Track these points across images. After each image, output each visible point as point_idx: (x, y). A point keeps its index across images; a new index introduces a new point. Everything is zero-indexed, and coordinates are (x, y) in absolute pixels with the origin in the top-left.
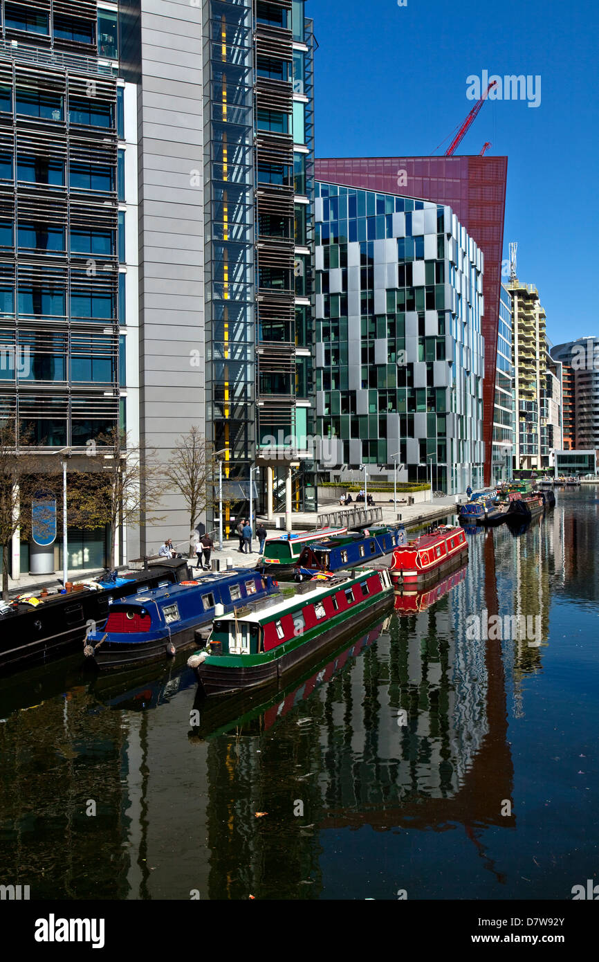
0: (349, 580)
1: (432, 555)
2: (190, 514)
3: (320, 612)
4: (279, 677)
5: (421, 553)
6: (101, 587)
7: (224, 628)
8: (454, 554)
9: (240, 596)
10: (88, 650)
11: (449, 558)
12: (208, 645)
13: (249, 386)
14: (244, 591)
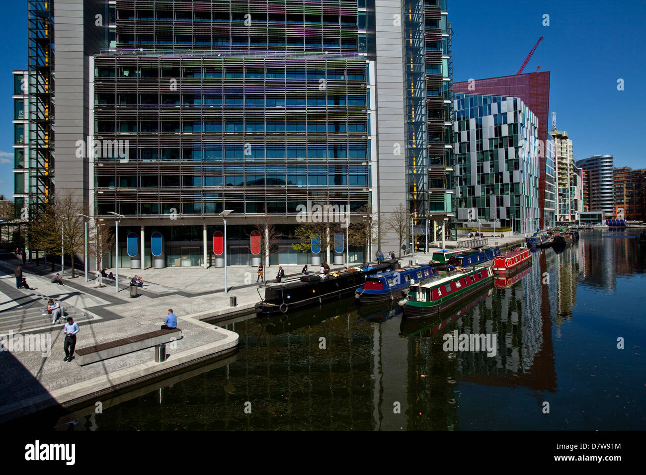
0: (472, 271)
1: (513, 261)
2: (399, 241)
3: (458, 285)
4: (439, 312)
5: (508, 260)
6: (362, 270)
7: (414, 290)
8: (525, 261)
9: (422, 276)
10: (357, 296)
11: (522, 262)
12: (407, 297)
13: (425, 185)
14: (423, 275)
